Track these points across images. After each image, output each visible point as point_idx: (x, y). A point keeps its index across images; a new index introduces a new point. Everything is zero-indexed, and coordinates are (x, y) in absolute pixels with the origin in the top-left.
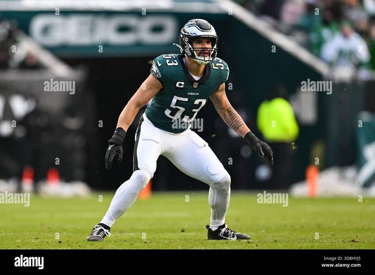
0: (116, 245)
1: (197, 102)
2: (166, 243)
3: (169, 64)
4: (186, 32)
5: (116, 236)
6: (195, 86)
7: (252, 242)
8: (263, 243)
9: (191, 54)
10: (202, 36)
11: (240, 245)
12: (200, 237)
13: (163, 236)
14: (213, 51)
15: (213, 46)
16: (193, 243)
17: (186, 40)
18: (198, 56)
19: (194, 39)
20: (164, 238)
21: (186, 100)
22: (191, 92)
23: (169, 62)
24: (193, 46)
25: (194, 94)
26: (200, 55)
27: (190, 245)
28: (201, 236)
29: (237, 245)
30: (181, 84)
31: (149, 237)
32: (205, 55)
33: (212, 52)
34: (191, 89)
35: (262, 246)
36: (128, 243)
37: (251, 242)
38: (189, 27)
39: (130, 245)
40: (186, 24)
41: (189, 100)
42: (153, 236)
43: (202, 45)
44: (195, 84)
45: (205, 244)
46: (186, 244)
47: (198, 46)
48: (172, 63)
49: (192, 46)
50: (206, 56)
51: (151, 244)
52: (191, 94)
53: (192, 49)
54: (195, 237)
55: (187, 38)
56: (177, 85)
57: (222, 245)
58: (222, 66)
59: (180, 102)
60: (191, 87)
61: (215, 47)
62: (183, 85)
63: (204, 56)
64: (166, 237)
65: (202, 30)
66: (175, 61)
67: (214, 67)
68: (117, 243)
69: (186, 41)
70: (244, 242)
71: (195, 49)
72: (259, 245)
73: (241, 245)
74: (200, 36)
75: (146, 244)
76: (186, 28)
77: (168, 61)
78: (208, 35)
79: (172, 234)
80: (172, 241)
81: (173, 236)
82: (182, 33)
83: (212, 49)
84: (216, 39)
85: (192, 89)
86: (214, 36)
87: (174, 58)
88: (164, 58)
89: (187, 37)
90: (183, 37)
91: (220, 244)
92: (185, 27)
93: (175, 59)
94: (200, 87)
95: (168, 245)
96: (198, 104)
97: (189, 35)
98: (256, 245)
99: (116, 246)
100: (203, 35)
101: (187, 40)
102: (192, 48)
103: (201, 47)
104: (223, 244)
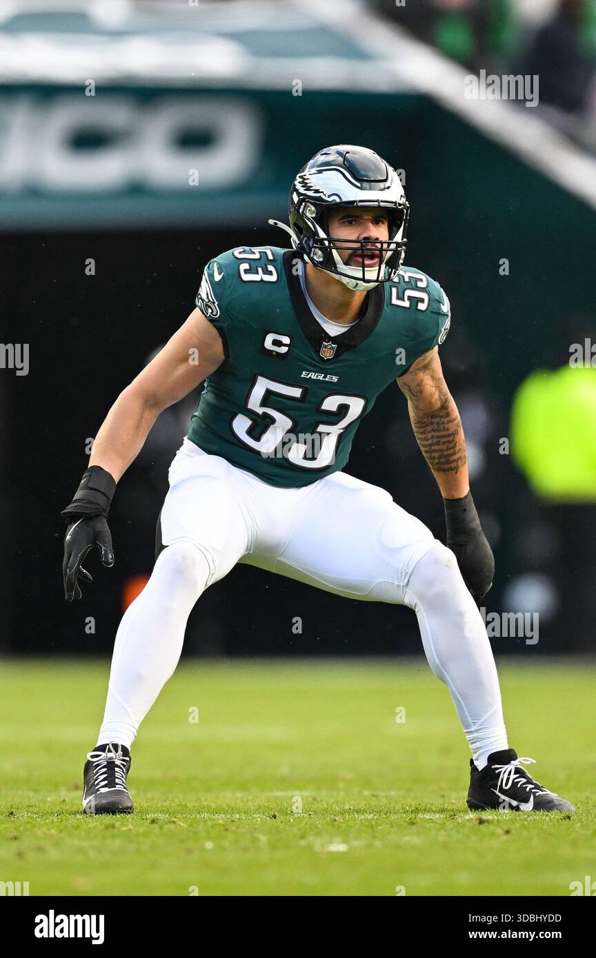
0: (62, 827)
1: (331, 403)
2: (220, 824)
3: (246, 277)
4: (308, 189)
5: (62, 799)
6: (328, 352)
7: (493, 819)
8: (528, 824)
9: (324, 258)
10: (360, 204)
11: (454, 830)
12: (328, 803)
13: (208, 800)
14: (391, 250)
15: (392, 235)
16: (306, 824)
17: (310, 212)
18: (346, 263)
19: (333, 212)
20: (213, 806)
21: (296, 392)
22: (311, 368)
23: (246, 271)
24: (331, 231)
25: (321, 377)
26: (352, 262)
27: (295, 829)
28: (331, 801)
29: (446, 831)
30: (281, 342)
31: (167, 804)
32: (367, 262)
33: (390, 253)
34: (311, 361)
35: (525, 832)
36: (98, 824)
37: (488, 821)
38: (320, 172)
39: (107, 827)
40: (309, 160)
41: (303, 394)
42: (177, 801)
43: (359, 228)
44: (326, 347)
45: (344, 825)
46: (281, 827)
47: (347, 233)
48: (257, 273)
49: (326, 231)
50: (369, 266)
51: (172, 827)
52: (313, 376)
53: (326, 243)
54: (312, 804)
55: (313, 208)
56: (268, 343)
57: (396, 829)
58: (422, 300)
59: (275, 398)
60: (314, 356)
61: (399, 237)
62: (285, 345)
63: (364, 266)
64: (219, 802)
65: (359, 185)
66: (270, 268)
67: (395, 301)
68: (64, 823)
69: (309, 215)
70: (468, 820)
71: (338, 244)
72: (513, 831)
73: (458, 832)
74: (353, 202)
75: (156, 826)
76: (309, 172)
77: (245, 266)
78: (377, 201)
79: (239, 795)
80: (237, 816)
81: (242, 799)
82: (297, 191)
83: (389, 244)
84: (402, 211)
85: (314, 360)
86: (395, 203)
87: (271, 260)
88: (236, 258)
89: (311, 203)
90: (300, 202)
91: (392, 827)
92: (307, 169)
93: (271, 262)
94: (342, 357)
95: (226, 830)
96: (334, 409)
97: (320, 199)
98: (505, 828)
99: (61, 831)
100: (360, 201)
101: (312, 213)
102: (325, 239)
103: (354, 237)
104: (399, 826)
